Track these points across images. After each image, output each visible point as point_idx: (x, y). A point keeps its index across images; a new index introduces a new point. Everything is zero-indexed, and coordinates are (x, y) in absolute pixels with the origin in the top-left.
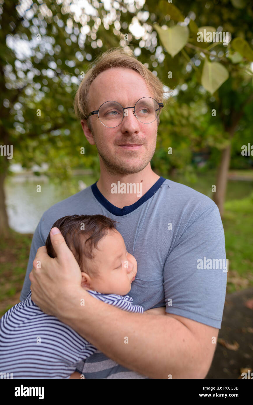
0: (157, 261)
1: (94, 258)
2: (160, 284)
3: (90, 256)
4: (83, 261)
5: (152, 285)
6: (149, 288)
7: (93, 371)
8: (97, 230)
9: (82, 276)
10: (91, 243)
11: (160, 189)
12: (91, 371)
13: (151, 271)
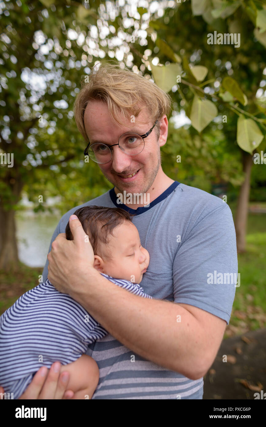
0: (167, 255)
1: (108, 243)
2: (170, 277)
3: (105, 241)
4: (98, 245)
5: (162, 278)
6: (159, 280)
7: (101, 359)
8: (113, 218)
9: (95, 259)
10: (107, 229)
11: (173, 192)
12: (99, 359)
13: (161, 264)
